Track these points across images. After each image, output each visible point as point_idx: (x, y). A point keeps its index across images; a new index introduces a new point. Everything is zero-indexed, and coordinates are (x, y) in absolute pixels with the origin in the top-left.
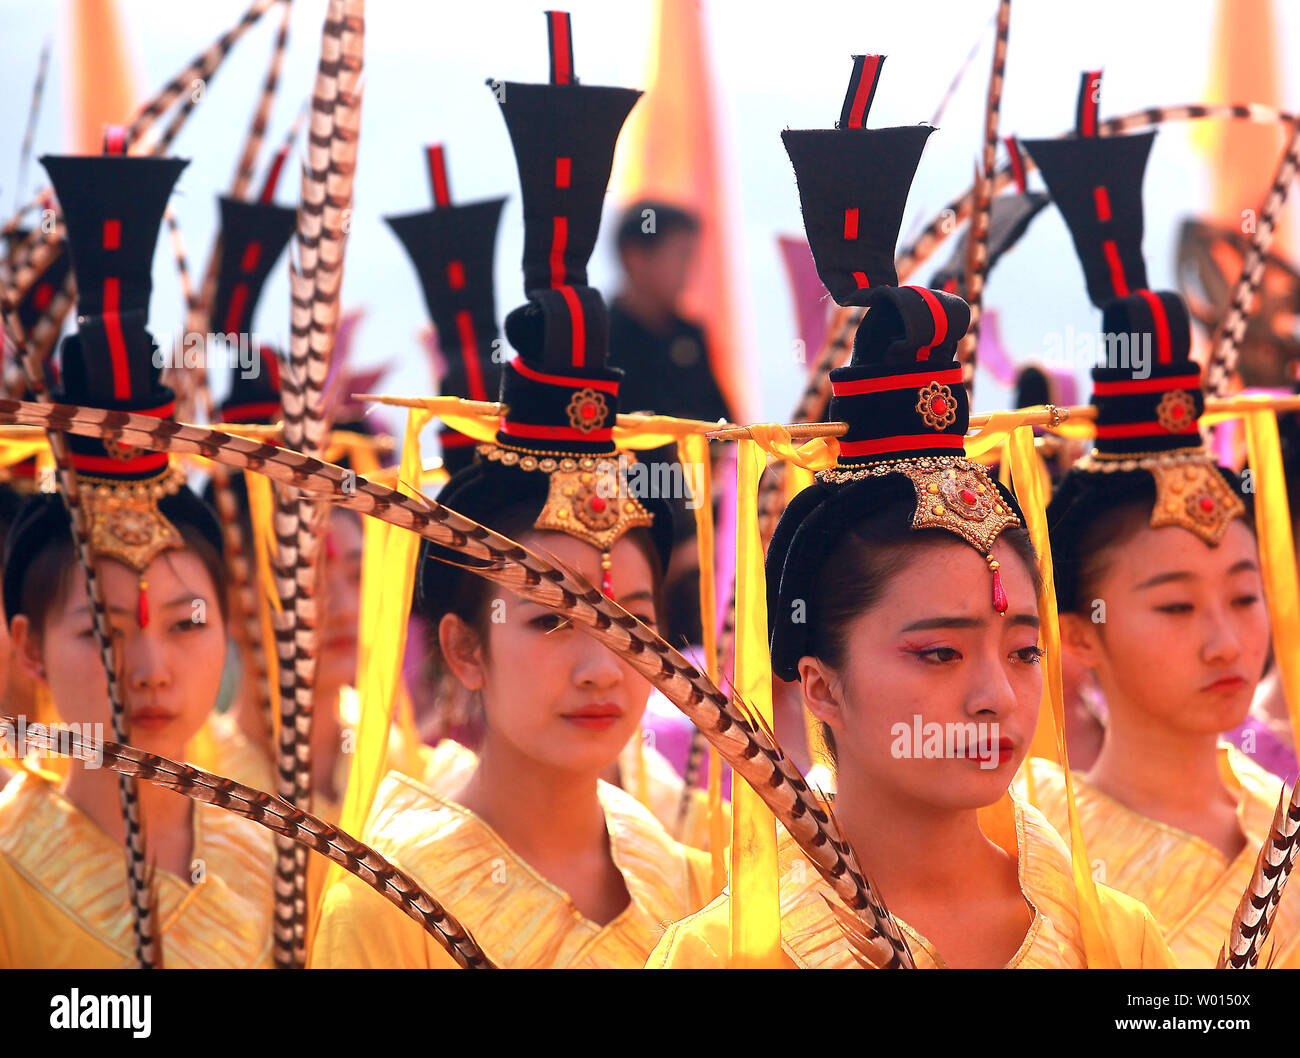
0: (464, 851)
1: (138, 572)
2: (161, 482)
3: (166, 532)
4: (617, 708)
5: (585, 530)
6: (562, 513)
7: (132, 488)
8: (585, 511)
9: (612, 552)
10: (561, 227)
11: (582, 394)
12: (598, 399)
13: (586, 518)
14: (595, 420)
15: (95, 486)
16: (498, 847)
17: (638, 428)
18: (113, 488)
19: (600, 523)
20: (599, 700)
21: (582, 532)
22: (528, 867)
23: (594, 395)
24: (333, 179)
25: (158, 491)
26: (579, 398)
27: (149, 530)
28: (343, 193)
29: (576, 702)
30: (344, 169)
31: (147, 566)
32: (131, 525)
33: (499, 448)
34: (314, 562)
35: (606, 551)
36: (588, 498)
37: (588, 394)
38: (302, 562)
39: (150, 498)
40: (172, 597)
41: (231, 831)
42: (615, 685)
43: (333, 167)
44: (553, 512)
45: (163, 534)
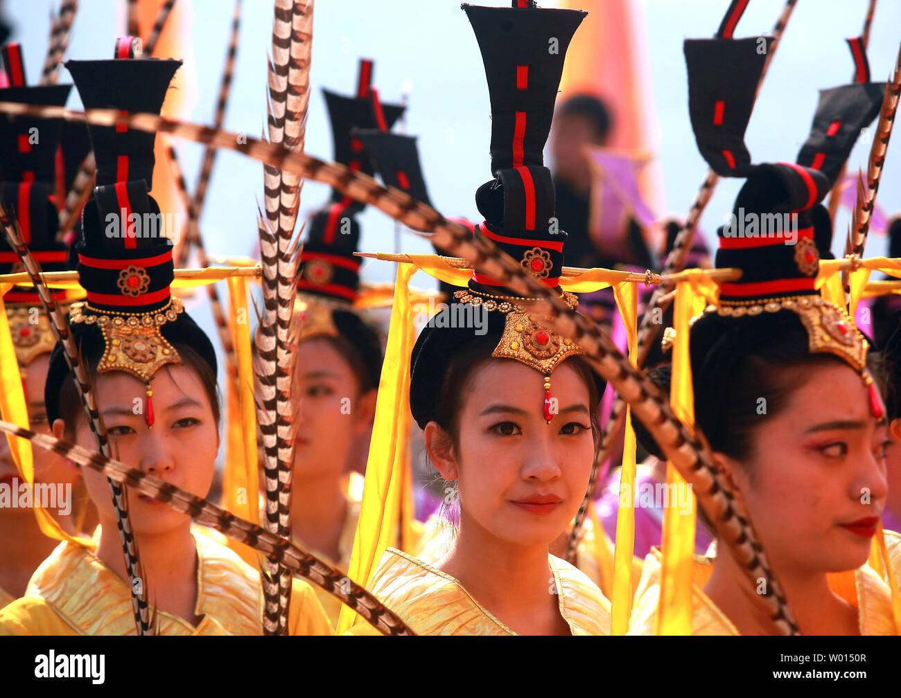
0: (445, 606)
1: (145, 383)
2: (163, 313)
3: (167, 351)
4: (556, 498)
5: (531, 359)
6: (514, 345)
7: (140, 318)
8: (532, 343)
9: (553, 376)
10: (521, 120)
11: (532, 252)
12: (545, 255)
13: (533, 349)
14: (543, 272)
15: (111, 317)
16: (471, 603)
17: (580, 278)
18: (125, 318)
19: (543, 353)
20: (542, 492)
21: (528, 360)
22: (494, 618)
23: (542, 252)
24: (293, 72)
25: (161, 319)
26: (529, 255)
27: (153, 350)
28: (302, 83)
29: (523, 492)
30: (302, 64)
31: (152, 378)
32: (140, 346)
33: (470, 293)
34: (290, 372)
35: (547, 375)
36: (535, 334)
37: (537, 252)
38: (280, 372)
39: (155, 326)
40: (172, 403)
41: (227, 584)
42: (554, 479)
43: (293, 63)
44: (507, 344)
45: (165, 353)
